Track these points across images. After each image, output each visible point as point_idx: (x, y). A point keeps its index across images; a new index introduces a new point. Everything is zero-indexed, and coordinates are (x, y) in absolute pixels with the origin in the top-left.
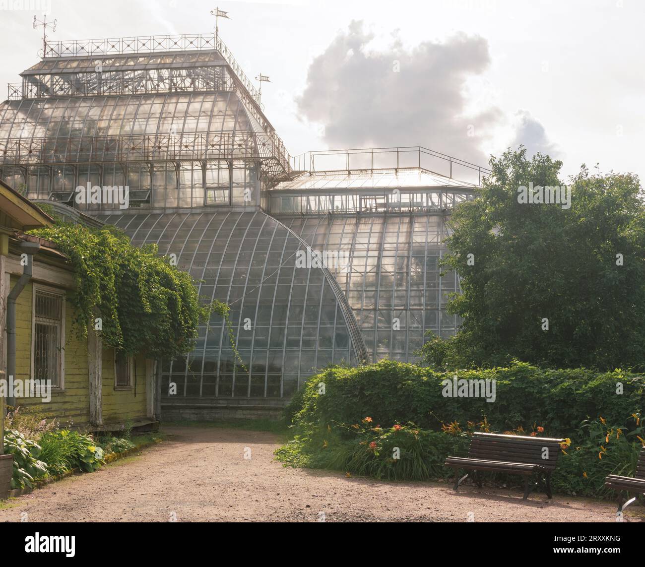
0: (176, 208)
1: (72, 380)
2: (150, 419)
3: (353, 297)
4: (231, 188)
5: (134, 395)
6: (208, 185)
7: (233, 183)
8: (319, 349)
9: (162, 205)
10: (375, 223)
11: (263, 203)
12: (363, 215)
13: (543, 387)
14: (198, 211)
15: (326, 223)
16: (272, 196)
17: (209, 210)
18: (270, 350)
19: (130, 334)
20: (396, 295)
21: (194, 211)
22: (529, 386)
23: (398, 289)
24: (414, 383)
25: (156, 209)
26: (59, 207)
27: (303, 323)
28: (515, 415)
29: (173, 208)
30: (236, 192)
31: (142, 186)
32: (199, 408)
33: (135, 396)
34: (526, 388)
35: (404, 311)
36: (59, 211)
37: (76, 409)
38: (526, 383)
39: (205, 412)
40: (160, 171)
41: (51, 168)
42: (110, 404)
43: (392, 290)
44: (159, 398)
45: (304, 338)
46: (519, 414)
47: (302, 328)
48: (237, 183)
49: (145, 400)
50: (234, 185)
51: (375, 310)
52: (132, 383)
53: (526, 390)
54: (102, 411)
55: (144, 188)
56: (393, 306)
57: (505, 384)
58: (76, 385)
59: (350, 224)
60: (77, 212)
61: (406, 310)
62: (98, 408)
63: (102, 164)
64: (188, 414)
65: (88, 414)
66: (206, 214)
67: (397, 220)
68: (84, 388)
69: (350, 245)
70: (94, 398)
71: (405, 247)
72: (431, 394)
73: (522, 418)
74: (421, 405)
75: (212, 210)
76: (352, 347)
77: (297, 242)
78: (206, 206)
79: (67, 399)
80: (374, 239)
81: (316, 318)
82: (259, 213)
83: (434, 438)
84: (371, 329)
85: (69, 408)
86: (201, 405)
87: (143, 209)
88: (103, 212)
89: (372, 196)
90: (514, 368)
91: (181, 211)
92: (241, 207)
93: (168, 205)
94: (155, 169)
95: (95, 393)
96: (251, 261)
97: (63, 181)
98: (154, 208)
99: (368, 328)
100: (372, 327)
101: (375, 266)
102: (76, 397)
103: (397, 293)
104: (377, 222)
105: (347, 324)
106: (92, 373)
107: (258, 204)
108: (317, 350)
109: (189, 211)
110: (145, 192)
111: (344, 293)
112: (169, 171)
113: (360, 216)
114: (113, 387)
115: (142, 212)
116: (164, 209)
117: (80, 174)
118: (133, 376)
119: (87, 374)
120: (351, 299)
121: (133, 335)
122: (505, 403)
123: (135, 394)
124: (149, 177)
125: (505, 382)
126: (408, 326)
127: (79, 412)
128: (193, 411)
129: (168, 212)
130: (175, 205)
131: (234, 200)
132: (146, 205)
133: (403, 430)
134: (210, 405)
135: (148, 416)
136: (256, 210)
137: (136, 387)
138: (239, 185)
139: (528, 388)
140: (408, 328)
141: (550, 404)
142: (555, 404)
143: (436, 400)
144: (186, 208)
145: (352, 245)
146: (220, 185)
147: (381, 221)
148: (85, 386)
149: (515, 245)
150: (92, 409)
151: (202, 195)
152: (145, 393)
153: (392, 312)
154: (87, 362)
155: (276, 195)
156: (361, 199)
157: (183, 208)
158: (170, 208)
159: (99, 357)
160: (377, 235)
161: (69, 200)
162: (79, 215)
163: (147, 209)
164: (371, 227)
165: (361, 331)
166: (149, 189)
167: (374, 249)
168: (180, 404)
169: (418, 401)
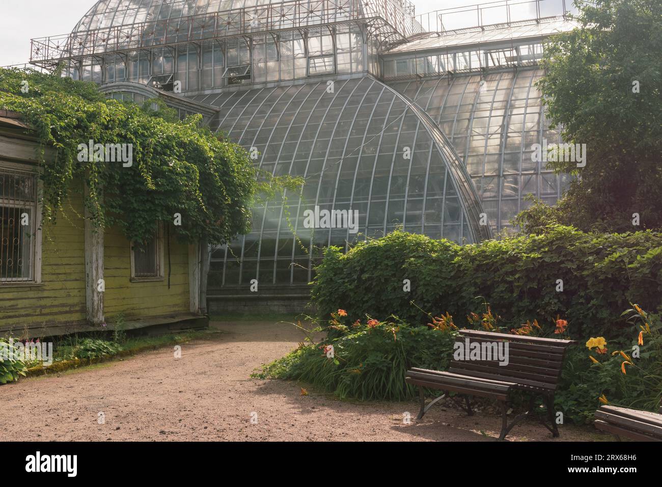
0: (278, 81)
1: (57, 271)
2: (193, 314)
3: (472, 164)
4: (335, 55)
5: (167, 287)
6: (311, 54)
7: (337, 49)
8: (426, 224)
9: (263, 79)
10: (503, 79)
11: (373, 68)
12: (490, 72)
13: (585, 260)
14: (301, 82)
15: (446, 84)
16: (385, 59)
17: (312, 81)
18: (369, 227)
19: (137, 215)
20: (524, 158)
21: (296, 83)
22: (567, 260)
23: (526, 150)
24: (420, 261)
25: (257, 84)
26: (138, 88)
27: (406, 196)
28: (551, 301)
29: (274, 82)
30: (341, 58)
31: (241, 62)
32: (289, 299)
33: (169, 288)
34: (562, 262)
35: (534, 176)
36: (139, 92)
37: (63, 305)
38: (564, 256)
39: (296, 303)
40: (260, 44)
41: (151, 52)
42: (124, 298)
43: (519, 153)
44: (205, 289)
45: (408, 212)
46: (556, 301)
47: (406, 202)
48: (342, 49)
49: (186, 293)
50: (339, 51)
51: (499, 176)
52: (163, 272)
53: (563, 266)
54: (104, 307)
55: (244, 63)
56: (520, 170)
57: (534, 259)
58: (62, 277)
59: (473, 83)
60: (156, 91)
61: (537, 174)
62: (96, 303)
63: (200, 43)
64: (276, 306)
65: (84, 310)
66: (311, 85)
67: (530, 73)
68: (76, 280)
69: (471, 106)
70: (91, 292)
71: (536, 103)
72: (443, 275)
73: (560, 305)
74: (427, 290)
75: (316, 80)
76: (465, 220)
77: (403, 106)
78: (309, 76)
79: (46, 294)
80: (500, 96)
81: (422, 188)
82: (367, 78)
83: (428, 337)
84: (494, 199)
85: (50, 304)
86: (290, 295)
87: (243, 85)
88: (203, 92)
89: (499, 49)
90: (551, 236)
91: (283, 84)
92: (347, 74)
93: (269, 79)
94: (254, 43)
95: (92, 286)
96: (350, 130)
97: (164, 64)
98: (254, 84)
99: (490, 197)
100: (494, 197)
101: (501, 126)
102: (63, 291)
103: (526, 156)
104: (506, 78)
105: (458, 194)
106: (89, 261)
107: (366, 69)
108: (423, 226)
109: (291, 83)
110: (244, 68)
111: (462, 159)
112: (269, 44)
113: (485, 73)
114: (129, 278)
115: (242, 88)
116: (266, 83)
117: (179, 56)
118: (165, 264)
119: (84, 264)
120: (470, 165)
121: (140, 217)
122: (535, 285)
123: (169, 285)
124: (248, 51)
125: (532, 256)
126: (539, 193)
127: (67, 309)
128: (282, 303)
129: (269, 86)
130: (277, 78)
131: (340, 67)
132: (248, 81)
133: (382, 326)
134: (300, 295)
135: (192, 310)
136: (363, 76)
137: (171, 278)
138: (344, 51)
139: (566, 262)
140: (539, 195)
141: (593, 285)
142: (602, 285)
143: (449, 283)
144: (289, 80)
145: (473, 105)
146: (324, 53)
147: (510, 76)
148: (77, 278)
149: (617, 78)
150: (89, 304)
151: (305, 65)
152: (187, 284)
153: (519, 177)
154: (83, 250)
155: (390, 59)
156: (486, 54)
157: (285, 81)
158: (270, 82)
159: (98, 243)
160: (504, 92)
161: (167, 82)
162: (158, 94)
163: (247, 85)
164: (498, 85)
165: (482, 201)
166: (248, 64)
167: (499, 108)
168: (268, 295)
169: (424, 285)
